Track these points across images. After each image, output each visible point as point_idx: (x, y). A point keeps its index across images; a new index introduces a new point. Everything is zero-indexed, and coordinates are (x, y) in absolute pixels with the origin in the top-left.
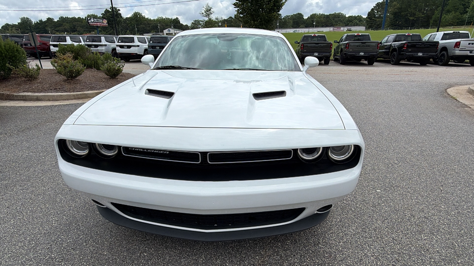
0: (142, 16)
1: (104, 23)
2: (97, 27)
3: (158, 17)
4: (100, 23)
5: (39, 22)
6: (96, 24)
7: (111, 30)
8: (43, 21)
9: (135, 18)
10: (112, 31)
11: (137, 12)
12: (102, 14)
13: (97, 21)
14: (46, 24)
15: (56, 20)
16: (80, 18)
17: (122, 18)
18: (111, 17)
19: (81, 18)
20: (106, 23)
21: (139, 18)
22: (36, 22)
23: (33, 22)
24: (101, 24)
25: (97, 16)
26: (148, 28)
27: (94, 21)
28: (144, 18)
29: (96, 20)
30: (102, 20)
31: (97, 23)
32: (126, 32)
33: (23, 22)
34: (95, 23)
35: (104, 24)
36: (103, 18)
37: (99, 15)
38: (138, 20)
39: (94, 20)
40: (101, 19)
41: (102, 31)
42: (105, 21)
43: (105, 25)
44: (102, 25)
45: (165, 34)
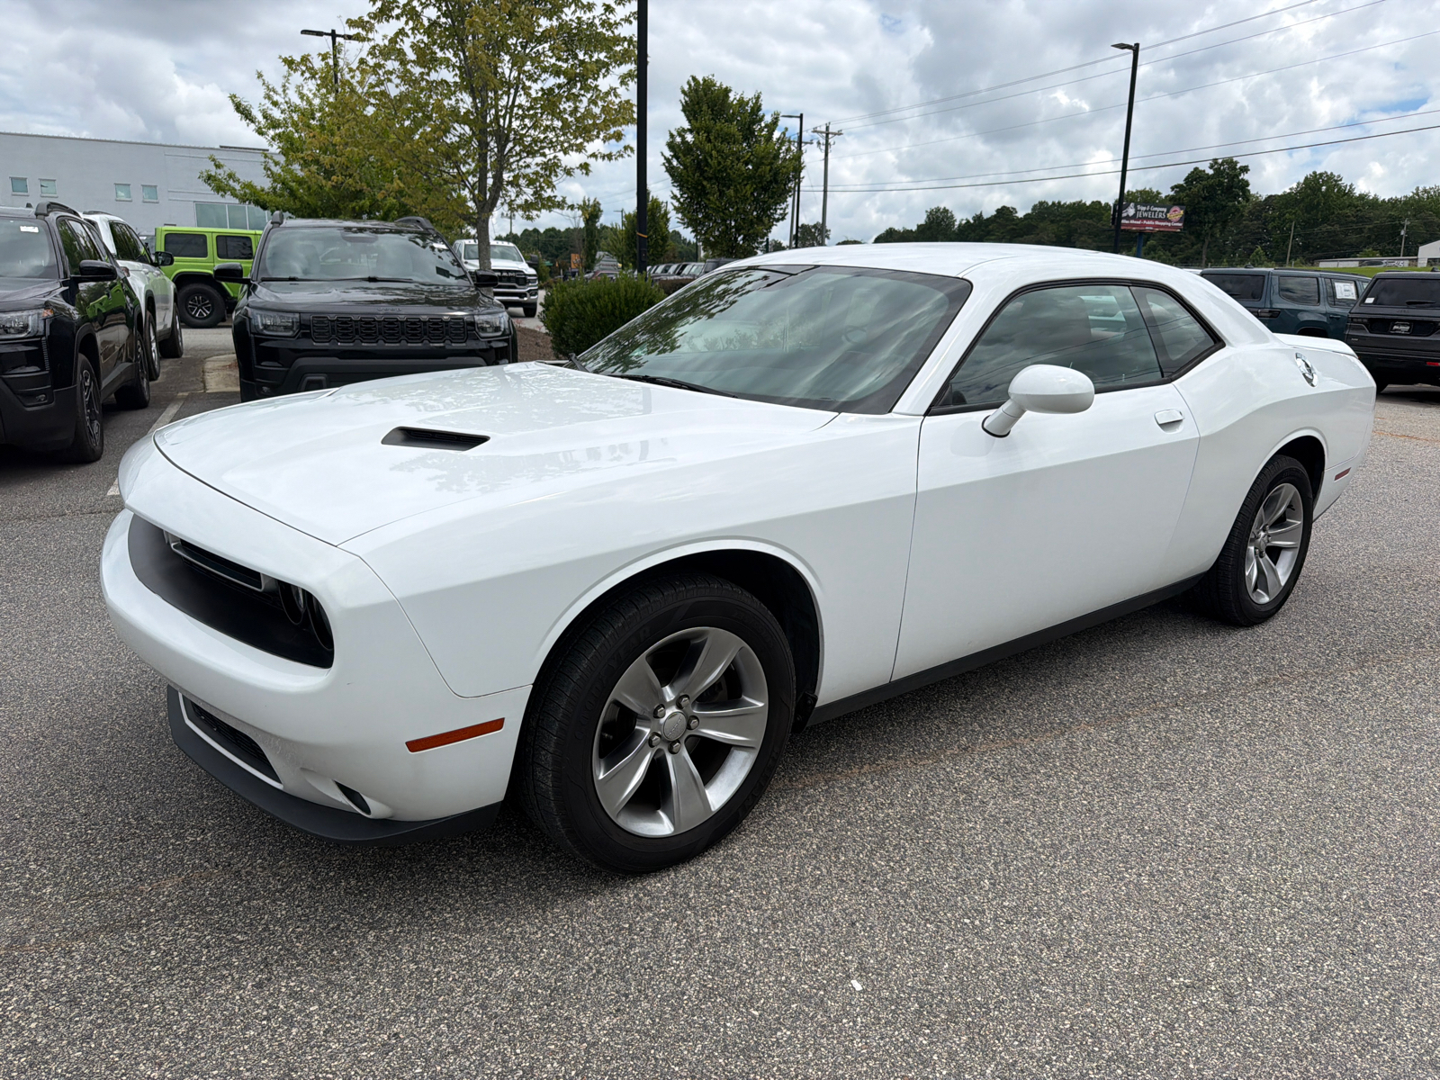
0: (1337, 185)
1: (1170, 221)
2: (1141, 233)
3: (1418, 189)
4: (1154, 220)
5: (972, 221)
6: (1139, 222)
7: (1193, 245)
8: (986, 216)
9: (1308, 195)
10: (1195, 247)
11: (1321, 175)
12: (1173, 188)
13: (1145, 214)
14: (991, 227)
15: (1020, 214)
16: (1099, 203)
17: (1248, 200)
18: (1205, 199)
19: (1103, 203)
20: (1178, 218)
21: (1324, 195)
22: (964, 222)
23: (957, 223)
24: (1157, 223)
25: (1158, 193)
26: (1353, 238)
27: (1135, 214)
28: (1345, 194)
29: (1144, 208)
30: (1165, 210)
31: (1147, 219)
32: (1252, 251)
33: (932, 222)
34: (1139, 219)
35: (1169, 224)
36: (1173, 201)
37: (1166, 192)
38: (1319, 204)
39: (1136, 210)
40: (1164, 207)
41: (1160, 247)
42: (1177, 214)
43: (1172, 227)
44: (1163, 226)
45: (1423, 262)
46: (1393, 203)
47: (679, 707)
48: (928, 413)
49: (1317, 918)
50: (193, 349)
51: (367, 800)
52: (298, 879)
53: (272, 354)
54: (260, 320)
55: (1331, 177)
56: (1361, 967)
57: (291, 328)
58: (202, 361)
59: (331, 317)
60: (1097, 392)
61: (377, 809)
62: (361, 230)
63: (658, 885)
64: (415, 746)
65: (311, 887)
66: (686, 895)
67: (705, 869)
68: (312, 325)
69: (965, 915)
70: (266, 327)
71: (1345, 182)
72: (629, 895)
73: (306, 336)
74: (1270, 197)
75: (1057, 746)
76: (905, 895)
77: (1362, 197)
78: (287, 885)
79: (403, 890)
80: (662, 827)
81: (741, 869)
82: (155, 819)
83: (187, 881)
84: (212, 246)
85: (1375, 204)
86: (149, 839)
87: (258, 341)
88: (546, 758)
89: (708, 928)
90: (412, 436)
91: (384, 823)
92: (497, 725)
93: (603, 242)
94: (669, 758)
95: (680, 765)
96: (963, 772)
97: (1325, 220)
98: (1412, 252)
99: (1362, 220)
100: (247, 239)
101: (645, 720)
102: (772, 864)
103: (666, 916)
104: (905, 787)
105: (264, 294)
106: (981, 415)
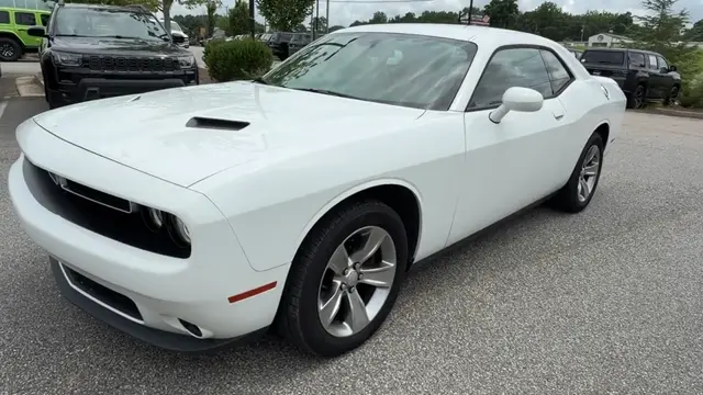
0: (555, 8)
1: (484, 22)
4: (477, 21)
5: (395, 19)
8: (401, 17)
9: (543, 13)
11: (548, 3)
13: (473, 18)
15: (417, 17)
17: (517, 14)
18: (499, 12)
19: (454, 13)
20: (487, 21)
21: (550, 12)
22: (391, 19)
23: (388, 20)
28: (558, 12)
29: (472, 16)
30: (482, 17)
31: (474, 21)
33: (376, 19)
34: (470, 21)
36: (485, 13)
37: (481, 8)
38: (547, 17)
42: (486, 19)
45: (590, 45)
46: (578, 17)
47: (354, 268)
48: (466, 111)
49: (660, 356)
50: (6, 73)
51: (202, 330)
52: (147, 371)
53: (68, 76)
54: (59, 57)
55: (552, 4)
56: (688, 379)
57: (77, 62)
58: (14, 80)
59: (101, 57)
60: (545, 98)
61: (206, 333)
62: (101, 10)
63: (347, 361)
64: (233, 300)
65: (157, 375)
66: (363, 365)
67: (368, 351)
68: (89, 61)
69: (503, 366)
70: (63, 61)
71: (558, 7)
72: (333, 367)
73: (86, 66)
74: (526, 13)
75: (513, 275)
76: (470, 357)
77: (565, 14)
78: (142, 375)
79: (210, 372)
80: (346, 331)
81: (386, 349)
82: (53, 340)
83: (82, 377)
84: (12, 18)
85: (570, 17)
86: (52, 352)
87: (59, 69)
88: (296, 302)
89: (380, 383)
90: (203, 122)
91: (210, 340)
92: (273, 285)
93: (217, 23)
94: (349, 295)
95: (354, 298)
96: (477, 292)
97: (550, 24)
98: (586, 39)
99: (564, 24)
100: (32, 14)
101: (338, 276)
102: (400, 346)
103: (356, 378)
104: (451, 300)
105: (59, 43)
106: (488, 111)
